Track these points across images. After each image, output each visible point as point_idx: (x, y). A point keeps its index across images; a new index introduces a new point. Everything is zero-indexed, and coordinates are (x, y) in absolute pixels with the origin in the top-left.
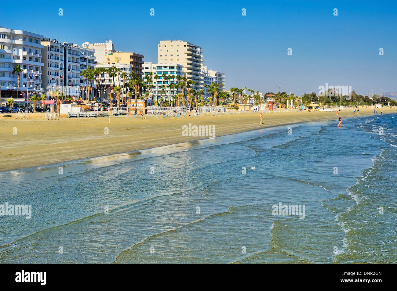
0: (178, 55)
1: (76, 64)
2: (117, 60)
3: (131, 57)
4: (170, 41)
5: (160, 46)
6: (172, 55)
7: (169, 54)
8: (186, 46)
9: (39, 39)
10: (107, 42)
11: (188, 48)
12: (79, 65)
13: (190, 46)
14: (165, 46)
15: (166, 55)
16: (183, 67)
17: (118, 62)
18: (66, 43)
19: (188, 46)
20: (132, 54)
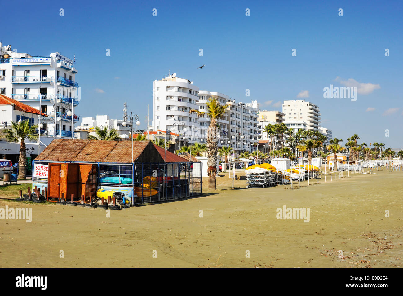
0: (301, 114)
1: (247, 122)
2: (264, 118)
3: (277, 115)
4: (293, 101)
5: (284, 106)
6: (295, 114)
7: (293, 112)
8: (309, 105)
9: (225, 99)
10: (253, 102)
11: (311, 107)
12: (249, 122)
13: (312, 105)
14: (289, 106)
15: (290, 114)
16: (307, 124)
17: (265, 120)
18: (241, 102)
19: (310, 105)
20: (277, 113)
